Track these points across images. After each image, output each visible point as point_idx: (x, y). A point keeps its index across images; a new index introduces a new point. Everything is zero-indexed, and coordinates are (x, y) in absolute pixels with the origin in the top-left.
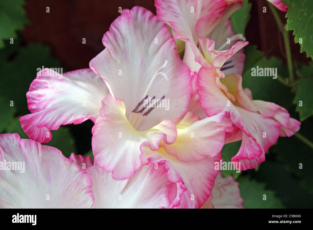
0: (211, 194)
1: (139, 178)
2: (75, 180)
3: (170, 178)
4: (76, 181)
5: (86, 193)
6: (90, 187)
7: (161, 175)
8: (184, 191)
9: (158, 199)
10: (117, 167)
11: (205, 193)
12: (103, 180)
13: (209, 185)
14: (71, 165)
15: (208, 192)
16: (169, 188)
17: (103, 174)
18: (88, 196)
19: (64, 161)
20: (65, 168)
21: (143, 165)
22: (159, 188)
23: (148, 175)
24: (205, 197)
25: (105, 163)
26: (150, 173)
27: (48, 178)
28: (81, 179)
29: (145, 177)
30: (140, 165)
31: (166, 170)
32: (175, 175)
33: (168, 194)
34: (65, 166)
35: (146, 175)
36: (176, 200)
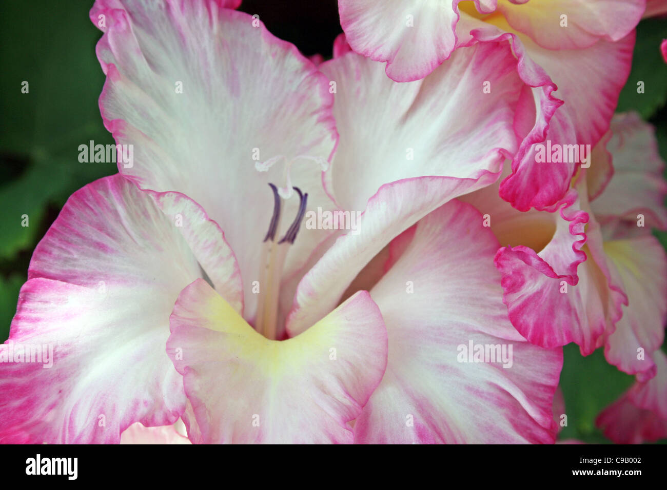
0: (608, 128)
1: (444, 86)
2: (294, 89)
3: (523, 75)
4: (296, 92)
5: (320, 121)
6: (329, 107)
7: (498, 78)
8: (557, 107)
9: (489, 134)
10: (397, 51)
11: (595, 124)
12: (358, 92)
13: (604, 107)
14: (285, 54)
15: (602, 123)
16: (514, 110)
17: (358, 78)
18: (324, 129)
19: (271, 44)
20: (270, 62)
21: (457, 47)
22: (491, 110)
23: (467, 73)
24: (596, 135)
25: (367, 44)
26: (473, 70)
27: (233, 85)
28: (309, 88)
29: (458, 83)
30: (453, 46)
31: (512, 62)
32: (534, 71)
33: (512, 123)
34: (270, 58)
35: (460, 80)
36: (537, 130)
